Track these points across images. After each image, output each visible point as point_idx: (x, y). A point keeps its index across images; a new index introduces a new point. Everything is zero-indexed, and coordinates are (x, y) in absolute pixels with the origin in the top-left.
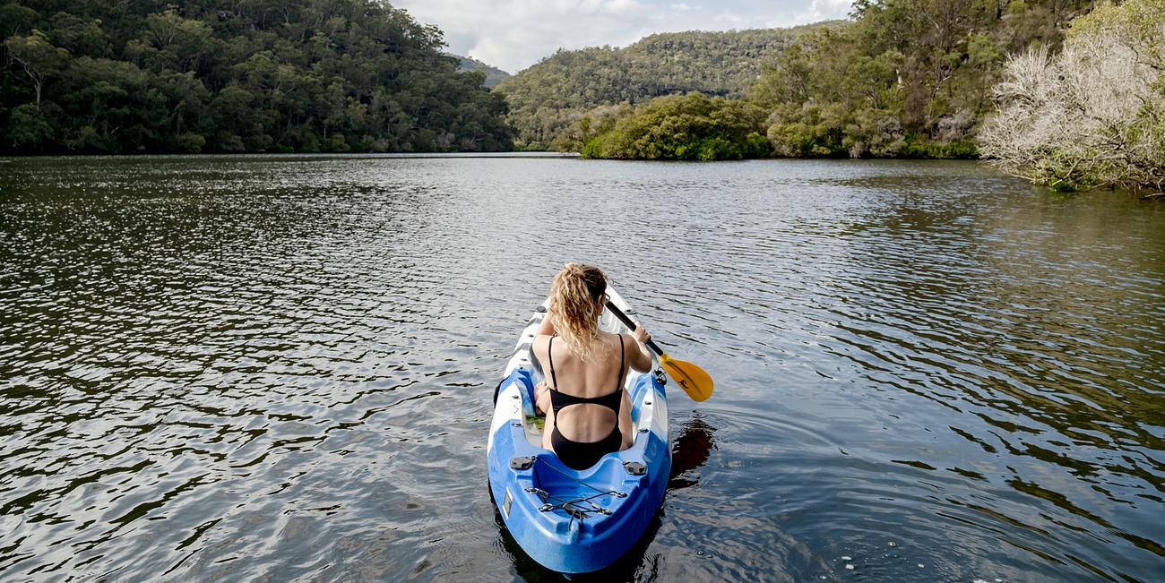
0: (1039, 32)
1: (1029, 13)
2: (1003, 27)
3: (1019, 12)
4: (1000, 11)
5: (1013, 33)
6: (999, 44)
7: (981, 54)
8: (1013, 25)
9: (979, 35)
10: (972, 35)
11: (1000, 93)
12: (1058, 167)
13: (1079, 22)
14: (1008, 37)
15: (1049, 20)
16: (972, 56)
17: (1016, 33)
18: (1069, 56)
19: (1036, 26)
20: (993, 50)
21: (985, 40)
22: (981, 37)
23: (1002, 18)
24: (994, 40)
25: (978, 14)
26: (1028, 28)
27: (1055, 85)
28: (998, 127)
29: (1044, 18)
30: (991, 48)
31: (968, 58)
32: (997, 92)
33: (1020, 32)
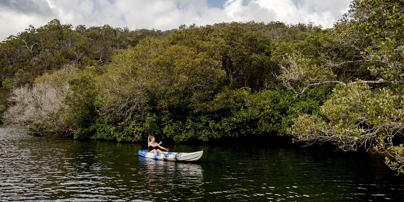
0: (29, 81)
1: (25, 74)
2: (16, 77)
3: (21, 73)
4: (14, 72)
5: (19, 80)
6: (14, 83)
7: (7, 86)
8: (19, 77)
9: (6, 79)
10: (4, 79)
11: (11, 100)
12: (34, 127)
13: (38, 79)
14: (17, 81)
15: (32, 77)
16: (4, 86)
17: (20, 80)
18: (35, 90)
19: (27, 78)
20: (12, 85)
21: (9, 81)
22: (7, 80)
23: (15, 74)
24: (12, 81)
25: (6, 72)
26: (24, 79)
27: (31, 99)
28: (10, 113)
29: (30, 76)
30: (11, 84)
31: (2, 87)
32: (10, 100)
33: (22, 80)
